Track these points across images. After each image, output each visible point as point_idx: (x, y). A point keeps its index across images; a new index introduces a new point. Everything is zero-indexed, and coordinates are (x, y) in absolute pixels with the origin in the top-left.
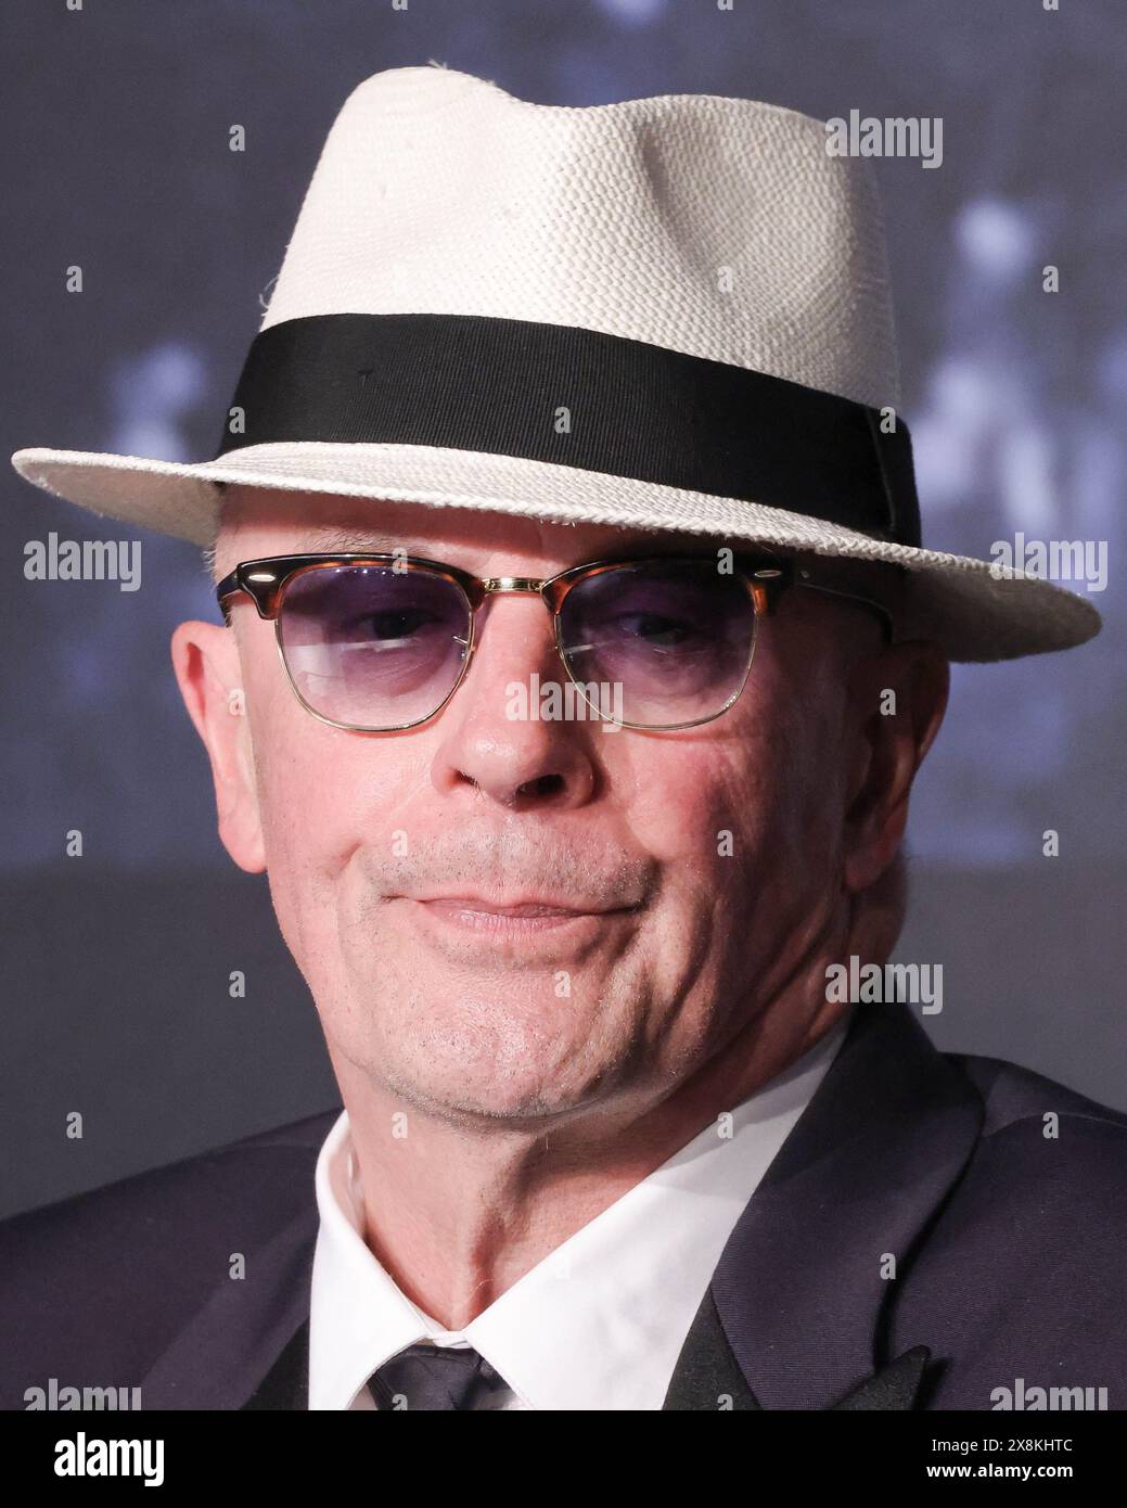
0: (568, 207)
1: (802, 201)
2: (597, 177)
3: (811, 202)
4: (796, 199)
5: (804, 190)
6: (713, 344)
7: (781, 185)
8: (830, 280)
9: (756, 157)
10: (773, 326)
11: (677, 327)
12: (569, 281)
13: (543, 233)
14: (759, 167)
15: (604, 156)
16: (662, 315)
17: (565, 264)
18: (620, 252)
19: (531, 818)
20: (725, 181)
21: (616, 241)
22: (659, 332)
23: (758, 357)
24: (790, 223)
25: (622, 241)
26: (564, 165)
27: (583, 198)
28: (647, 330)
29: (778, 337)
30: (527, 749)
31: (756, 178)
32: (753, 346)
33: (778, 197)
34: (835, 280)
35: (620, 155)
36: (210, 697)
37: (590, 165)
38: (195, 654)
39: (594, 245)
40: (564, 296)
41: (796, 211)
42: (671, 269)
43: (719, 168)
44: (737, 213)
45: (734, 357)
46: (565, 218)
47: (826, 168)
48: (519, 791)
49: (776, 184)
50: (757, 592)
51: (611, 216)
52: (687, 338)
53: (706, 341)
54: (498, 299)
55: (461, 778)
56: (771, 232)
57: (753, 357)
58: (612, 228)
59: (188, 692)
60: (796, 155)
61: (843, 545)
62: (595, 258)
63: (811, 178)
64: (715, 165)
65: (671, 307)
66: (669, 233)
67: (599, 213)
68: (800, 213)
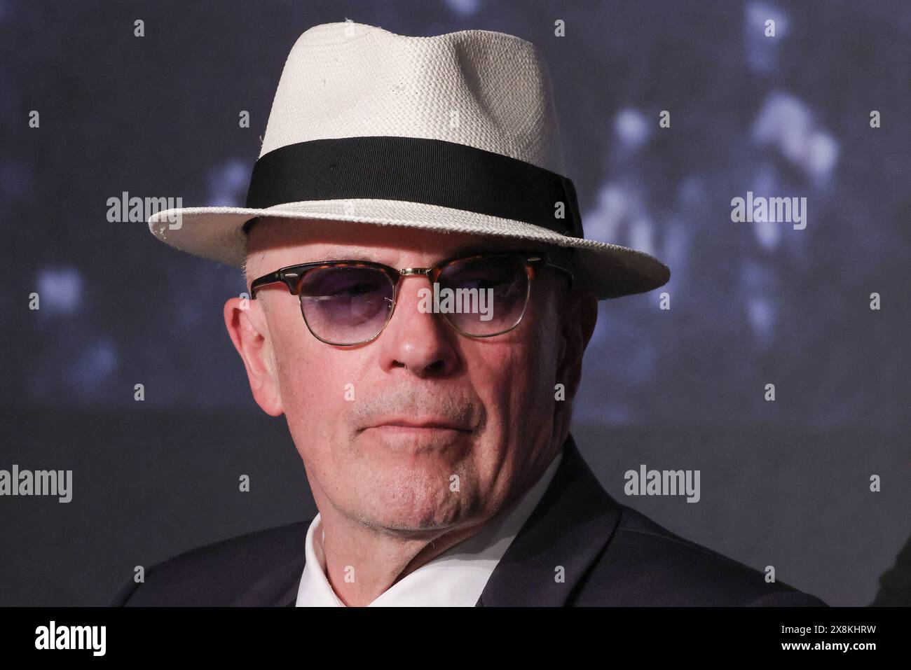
0: (427, 84)
1: (524, 79)
2: (440, 69)
3: (528, 79)
4: (522, 78)
5: (525, 74)
6: (497, 147)
7: (515, 72)
8: (539, 116)
9: (503, 58)
10: (520, 137)
11: (481, 139)
12: (430, 119)
13: (416, 96)
14: (505, 63)
15: (442, 59)
16: (473, 133)
17: (428, 111)
18: (453, 104)
19: (430, 383)
20: (491, 71)
21: (451, 99)
22: (473, 141)
23: (516, 153)
24: (520, 89)
25: (453, 99)
26: (424, 64)
27: (434, 79)
28: (468, 141)
29: (522, 143)
30: (430, 348)
31: (504, 68)
32: (513, 148)
33: (514, 77)
34: (542, 116)
35: (449, 57)
36: (244, 334)
37: (436, 64)
38: (237, 312)
39: (441, 101)
40: (429, 126)
41: (522, 84)
42: (476, 112)
43: (489, 64)
44: (498, 86)
45: (506, 153)
46: (426, 89)
47: (533, 63)
48: (426, 369)
49: (513, 71)
50: (529, 269)
51: (447, 88)
52: (486, 144)
53: (493, 146)
54: (395, 129)
55: (396, 364)
56: (513, 94)
57: (513, 153)
58: (448, 93)
59: (232, 332)
60: (520, 57)
61: (573, 241)
62: (442, 107)
63: (527, 68)
64: (487, 63)
65: (477, 130)
66: (473, 94)
67: (442, 86)
68: (524, 84)
